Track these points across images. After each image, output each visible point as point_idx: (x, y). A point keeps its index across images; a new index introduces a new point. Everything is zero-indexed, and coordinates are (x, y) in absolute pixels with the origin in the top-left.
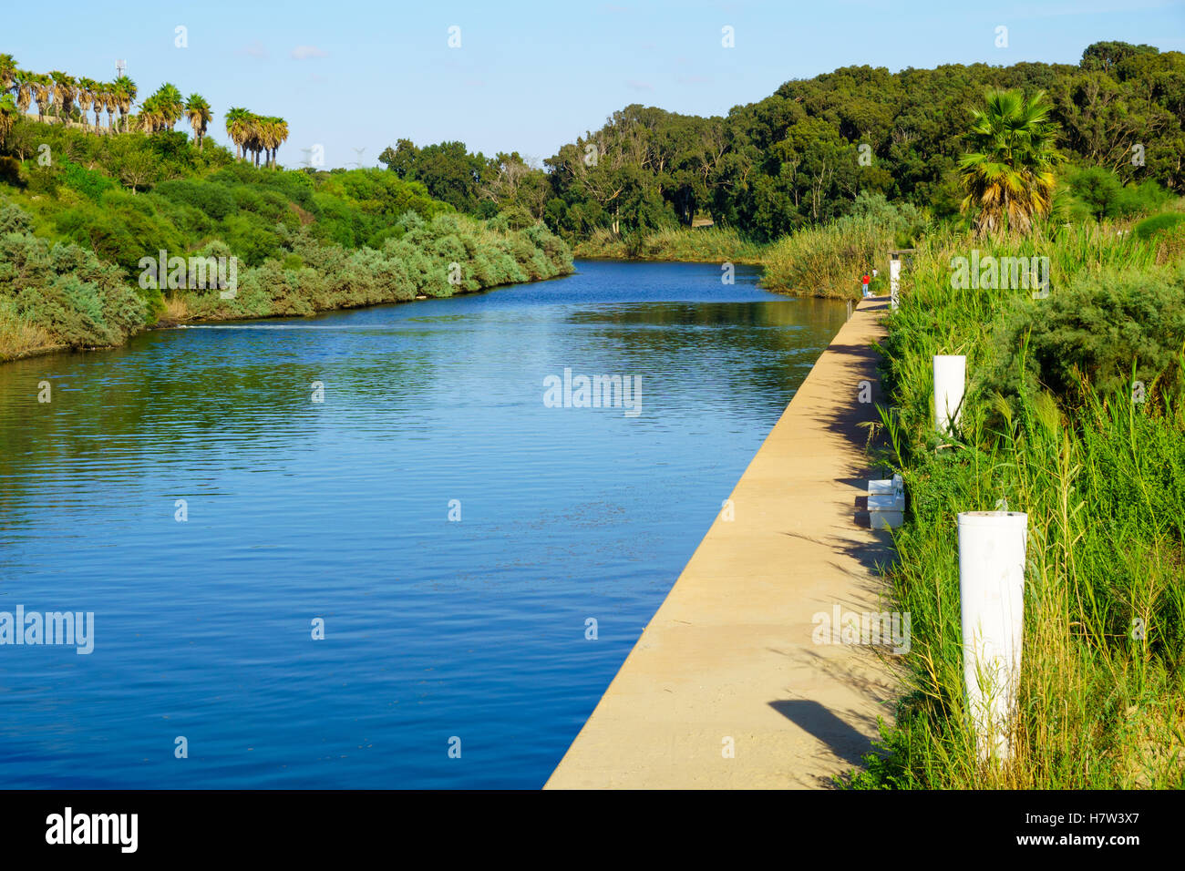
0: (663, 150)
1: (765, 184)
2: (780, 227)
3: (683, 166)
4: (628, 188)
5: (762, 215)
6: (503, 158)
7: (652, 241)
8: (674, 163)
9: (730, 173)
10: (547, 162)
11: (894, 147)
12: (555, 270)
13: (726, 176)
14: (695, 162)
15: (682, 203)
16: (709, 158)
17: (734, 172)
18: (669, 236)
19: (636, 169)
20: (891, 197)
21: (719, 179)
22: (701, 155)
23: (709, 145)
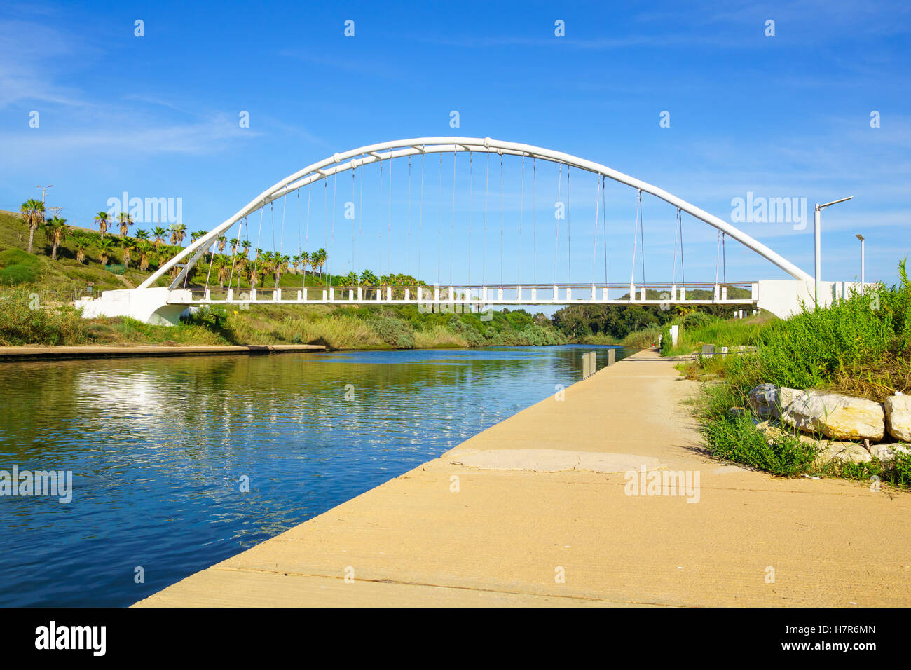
0: (589, 312)
1: (621, 322)
2: (625, 334)
3: (595, 317)
4: (579, 323)
5: (620, 331)
6: (538, 314)
7: (586, 339)
8: (592, 316)
9: (610, 319)
10: (552, 316)
11: (658, 312)
12: (563, 343)
13: (609, 320)
14: (599, 316)
15: (595, 329)
16: (603, 315)
17: (611, 319)
18: (591, 337)
19: (580, 318)
20: (659, 325)
21: (606, 321)
22: (600, 314)
23: (603, 311)
